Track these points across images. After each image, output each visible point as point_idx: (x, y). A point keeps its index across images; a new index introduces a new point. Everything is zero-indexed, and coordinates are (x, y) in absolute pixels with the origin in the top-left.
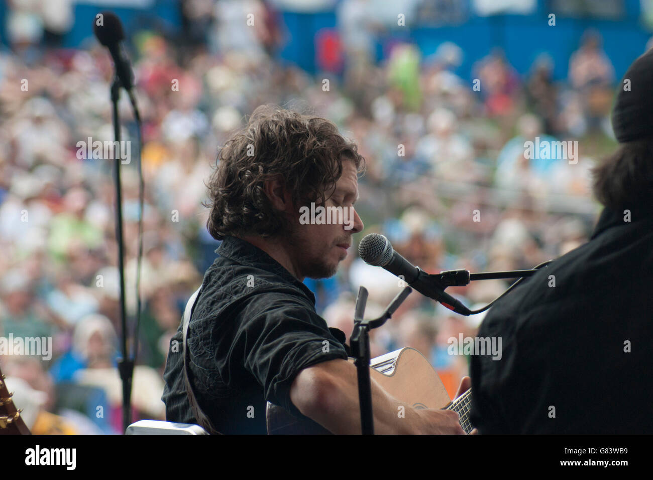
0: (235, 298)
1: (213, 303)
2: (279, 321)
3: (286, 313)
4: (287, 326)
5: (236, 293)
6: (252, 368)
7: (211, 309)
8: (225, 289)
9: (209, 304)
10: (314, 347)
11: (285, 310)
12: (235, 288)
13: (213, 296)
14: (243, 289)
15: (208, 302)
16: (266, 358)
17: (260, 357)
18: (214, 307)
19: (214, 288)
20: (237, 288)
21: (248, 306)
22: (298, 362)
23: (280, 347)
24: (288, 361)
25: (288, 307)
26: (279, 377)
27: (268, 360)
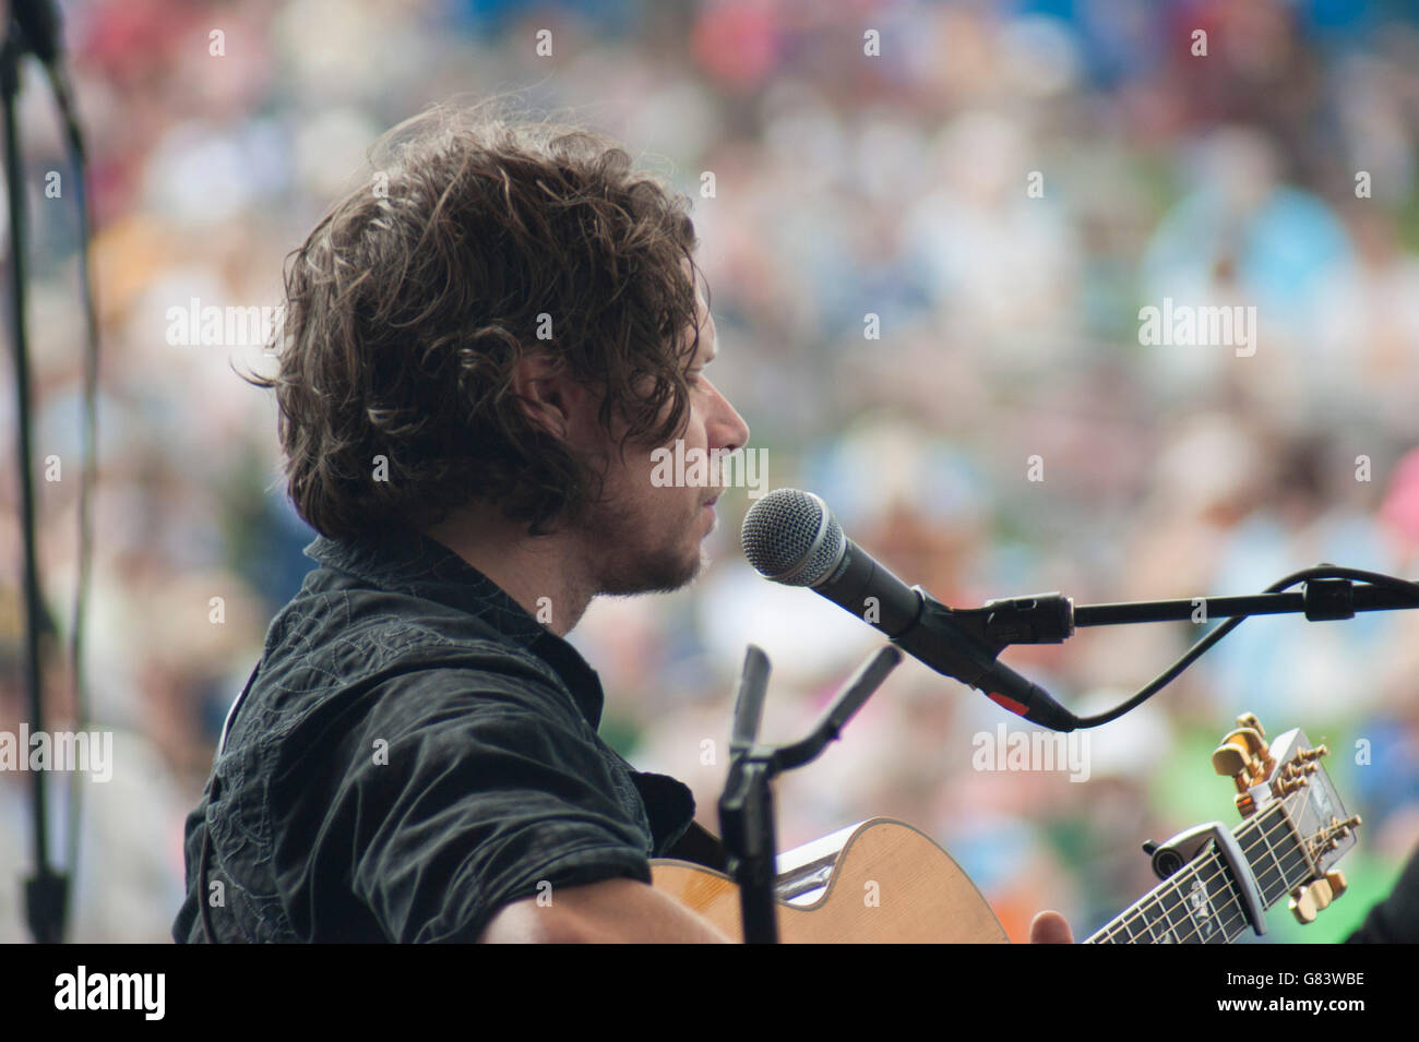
0: (344, 684)
1: (282, 701)
2: (453, 756)
3: (479, 733)
4: (478, 773)
5: (348, 669)
6: (369, 894)
7: (276, 718)
8: (319, 658)
9: (273, 703)
10: (547, 840)
11: (476, 723)
12: (346, 654)
13: (285, 678)
14: (368, 658)
15: (268, 699)
16: (407, 868)
17: (395, 862)
18: (285, 712)
19: (291, 657)
20: (351, 656)
21: (377, 707)
22: (495, 882)
23: (449, 835)
24: (468, 878)
25: (486, 715)
26: (438, 925)
27: (413, 873)
